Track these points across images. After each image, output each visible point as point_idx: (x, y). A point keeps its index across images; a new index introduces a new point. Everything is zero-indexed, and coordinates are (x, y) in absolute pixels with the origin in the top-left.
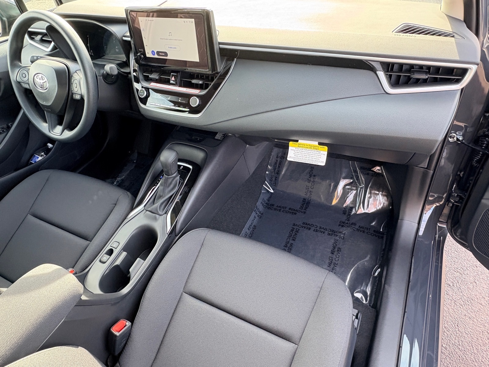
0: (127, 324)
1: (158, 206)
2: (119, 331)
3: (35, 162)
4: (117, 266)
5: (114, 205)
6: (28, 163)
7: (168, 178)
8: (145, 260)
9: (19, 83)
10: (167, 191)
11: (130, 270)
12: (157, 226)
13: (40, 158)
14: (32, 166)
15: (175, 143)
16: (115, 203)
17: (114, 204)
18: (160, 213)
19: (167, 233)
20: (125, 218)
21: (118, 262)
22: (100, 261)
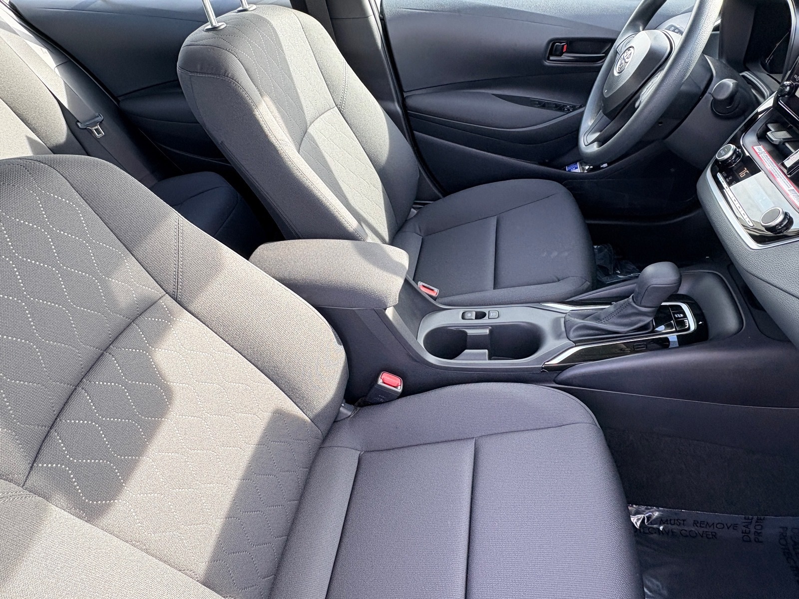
0: (399, 387)
1: (577, 324)
2: (384, 383)
3: (569, 171)
4: (466, 333)
5: (557, 280)
6: (562, 167)
7: (629, 304)
8: (490, 359)
9: (617, 52)
10: (612, 320)
11: (467, 351)
12: (550, 344)
13: (578, 170)
14: (563, 171)
15: (720, 276)
16: (560, 277)
17: (557, 278)
18: (572, 335)
19: (546, 363)
20: (539, 302)
21: (470, 332)
22: (463, 313)
